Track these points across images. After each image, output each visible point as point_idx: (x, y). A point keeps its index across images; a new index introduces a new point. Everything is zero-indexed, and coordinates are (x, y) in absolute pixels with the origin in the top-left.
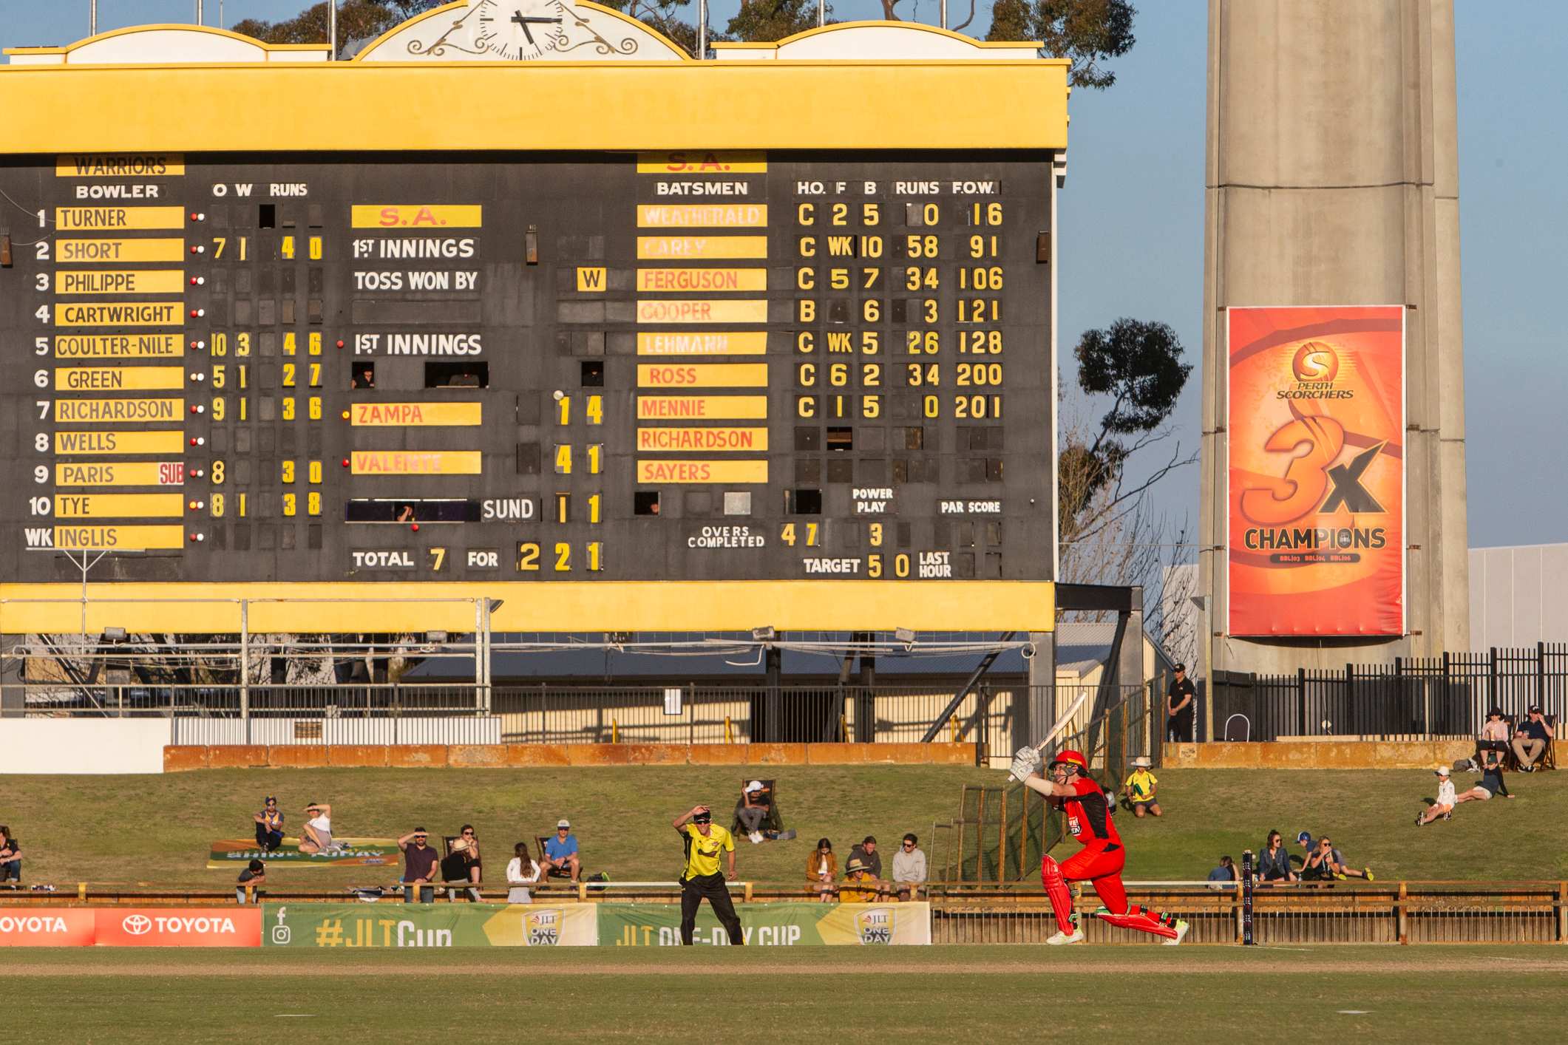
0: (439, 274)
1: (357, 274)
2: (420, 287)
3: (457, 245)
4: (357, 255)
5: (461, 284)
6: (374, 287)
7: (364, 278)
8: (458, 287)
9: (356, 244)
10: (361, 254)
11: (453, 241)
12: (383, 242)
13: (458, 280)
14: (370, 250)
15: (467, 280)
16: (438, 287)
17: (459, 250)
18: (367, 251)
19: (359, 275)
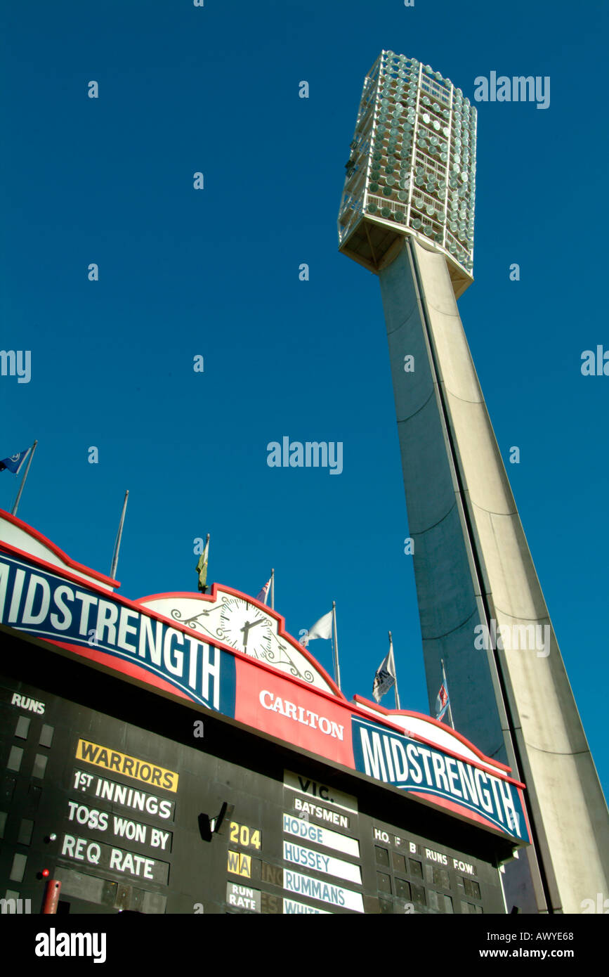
0: (139, 826)
1: (71, 804)
2: (122, 834)
3: (158, 804)
4: (76, 786)
5: (156, 841)
6: (82, 822)
7: (76, 810)
8: (153, 844)
9: (78, 774)
10: (80, 786)
11: (155, 800)
12: (100, 781)
13: (153, 837)
14: (88, 785)
15: (160, 839)
16: (137, 839)
17: (159, 809)
18: (85, 785)
19: (73, 805)
